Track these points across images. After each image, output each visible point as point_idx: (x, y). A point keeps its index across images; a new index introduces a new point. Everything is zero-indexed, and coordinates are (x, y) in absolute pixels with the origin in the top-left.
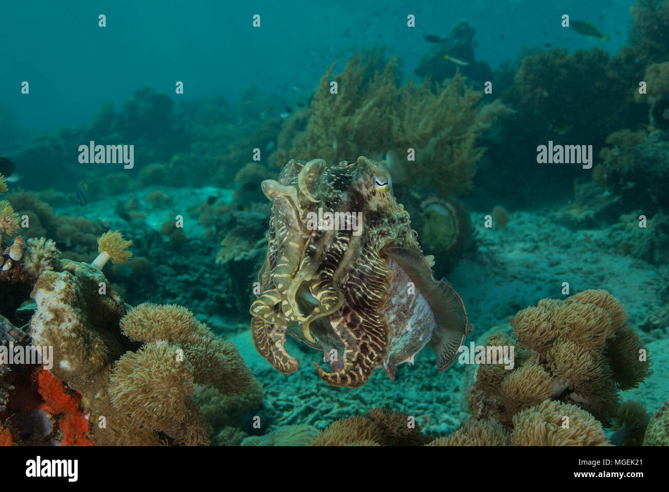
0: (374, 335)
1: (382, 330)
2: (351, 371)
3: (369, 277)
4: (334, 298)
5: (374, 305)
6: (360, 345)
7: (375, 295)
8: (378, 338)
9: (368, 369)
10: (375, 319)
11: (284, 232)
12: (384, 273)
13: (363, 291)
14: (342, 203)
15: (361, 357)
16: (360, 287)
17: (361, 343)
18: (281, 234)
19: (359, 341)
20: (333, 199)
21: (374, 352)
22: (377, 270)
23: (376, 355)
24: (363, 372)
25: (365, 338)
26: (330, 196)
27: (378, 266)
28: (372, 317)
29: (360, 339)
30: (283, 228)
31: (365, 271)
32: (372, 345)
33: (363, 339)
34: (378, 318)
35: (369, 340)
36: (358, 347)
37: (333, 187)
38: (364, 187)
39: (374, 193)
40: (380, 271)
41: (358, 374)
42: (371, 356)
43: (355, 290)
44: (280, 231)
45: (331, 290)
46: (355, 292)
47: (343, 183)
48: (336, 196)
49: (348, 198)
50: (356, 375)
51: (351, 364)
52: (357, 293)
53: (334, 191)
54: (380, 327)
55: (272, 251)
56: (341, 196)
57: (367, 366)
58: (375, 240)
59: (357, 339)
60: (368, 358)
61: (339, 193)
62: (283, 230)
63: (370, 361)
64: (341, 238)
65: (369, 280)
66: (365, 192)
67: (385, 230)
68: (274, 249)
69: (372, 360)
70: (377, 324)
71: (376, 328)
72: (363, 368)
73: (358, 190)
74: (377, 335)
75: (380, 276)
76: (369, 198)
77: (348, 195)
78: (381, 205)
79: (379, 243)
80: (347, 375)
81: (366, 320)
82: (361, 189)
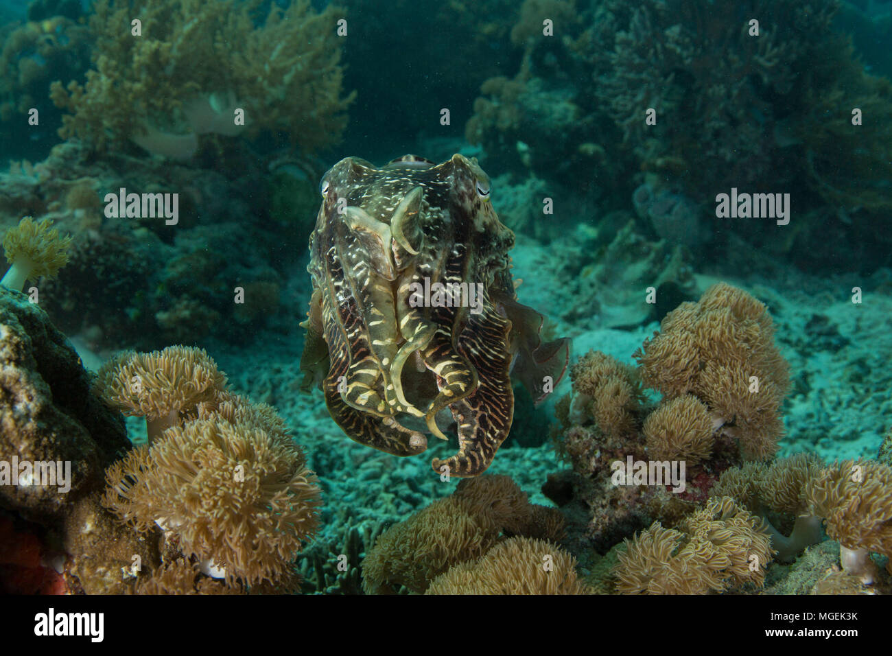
0: (493, 406)
1: (504, 400)
2: (471, 452)
3: (485, 329)
4: (466, 372)
5: (497, 366)
6: (477, 417)
7: (496, 353)
8: (498, 410)
9: (490, 449)
10: (497, 384)
11: (362, 272)
12: (501, 323)
13: (479, 348)
14: (445, 226)
15: (483, 433)
16: (476, 342)
17: (479, 415)
18: (358, 275)
19: (476, 412)
20: (432, 221)
21: (494, 427)
22: (491, 319)
23: (497, 431)
24: (485, 452)
25: (483, 408)
26: (428, 218)
27: (494, 314)
28: (493, 381)
29: (477, 409)
30: (359, 264)
31: (479, 321)
32: (491, 418)
33: (480, 409)
34: (501, 384)
35: (488, 412)
36: (476, 420)
37: (427, 204)
38: (467, 199)
39: (478, 206)
40: (496, 321)
41: (479, 455)
42: (492, 432)
43: (469, 346)
44: (354, 269)
45: (455, 359)
46: (469, 349)
47: (439, 195)
48: (436, 217)
49: (451, 218)
50: (477, 457)
51: (471, 443)
52: (473, 350)
53: (431, 208)
54: (501, 396)
55: (341, 298)
56: (442, 216)
57: (489, 446)
58: (484, 274)
59: (472, 409)
60: (489, 435)
61: (439, 211)
62: (360, 268)
63: (492, 439)
64: (450, 278)
65: (484, 334)
66: (468, 205)
67: (494, 258)
68: (345, 295)
69: (494, 438)
70: (499, 392)
71: (497, 397)
72: (485, 447)
73: (460, 204)
74: (498, 406)
75: (497, 327)
76: (474, 213)
77: (450, 212)
78: (488, 221)
79: (488, 279)
80: (467, 459)
81: (485, 385)
82: (463, 201)
